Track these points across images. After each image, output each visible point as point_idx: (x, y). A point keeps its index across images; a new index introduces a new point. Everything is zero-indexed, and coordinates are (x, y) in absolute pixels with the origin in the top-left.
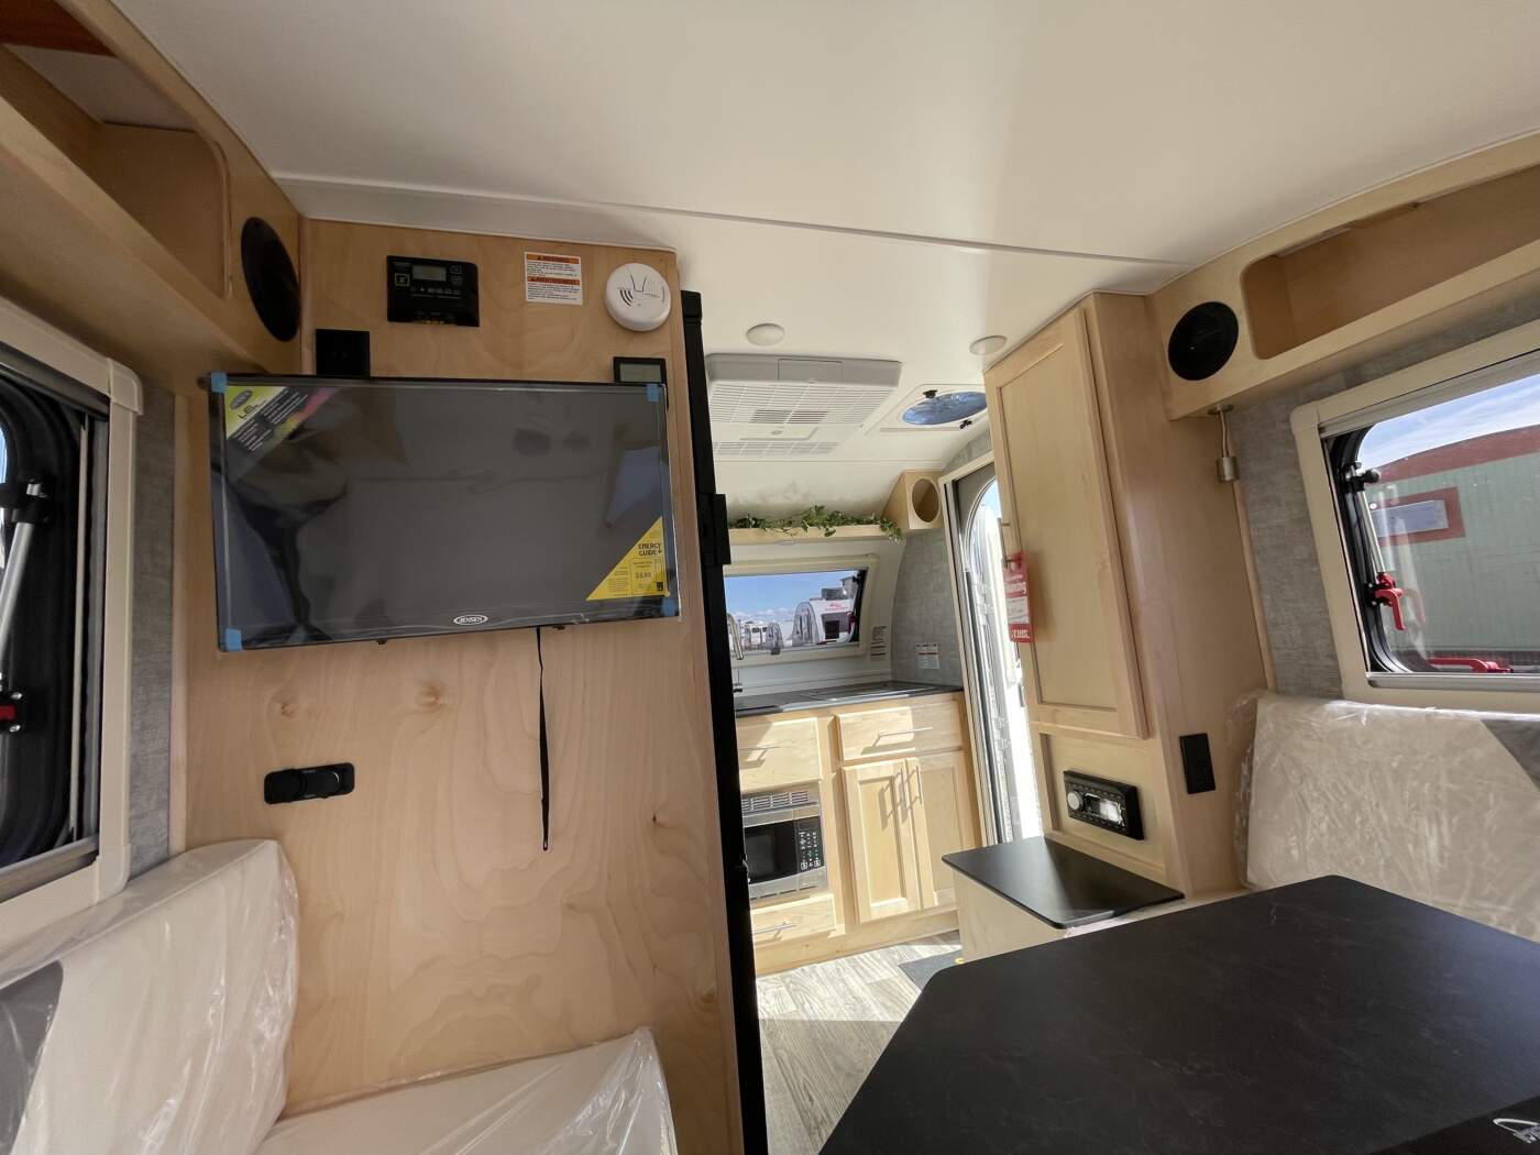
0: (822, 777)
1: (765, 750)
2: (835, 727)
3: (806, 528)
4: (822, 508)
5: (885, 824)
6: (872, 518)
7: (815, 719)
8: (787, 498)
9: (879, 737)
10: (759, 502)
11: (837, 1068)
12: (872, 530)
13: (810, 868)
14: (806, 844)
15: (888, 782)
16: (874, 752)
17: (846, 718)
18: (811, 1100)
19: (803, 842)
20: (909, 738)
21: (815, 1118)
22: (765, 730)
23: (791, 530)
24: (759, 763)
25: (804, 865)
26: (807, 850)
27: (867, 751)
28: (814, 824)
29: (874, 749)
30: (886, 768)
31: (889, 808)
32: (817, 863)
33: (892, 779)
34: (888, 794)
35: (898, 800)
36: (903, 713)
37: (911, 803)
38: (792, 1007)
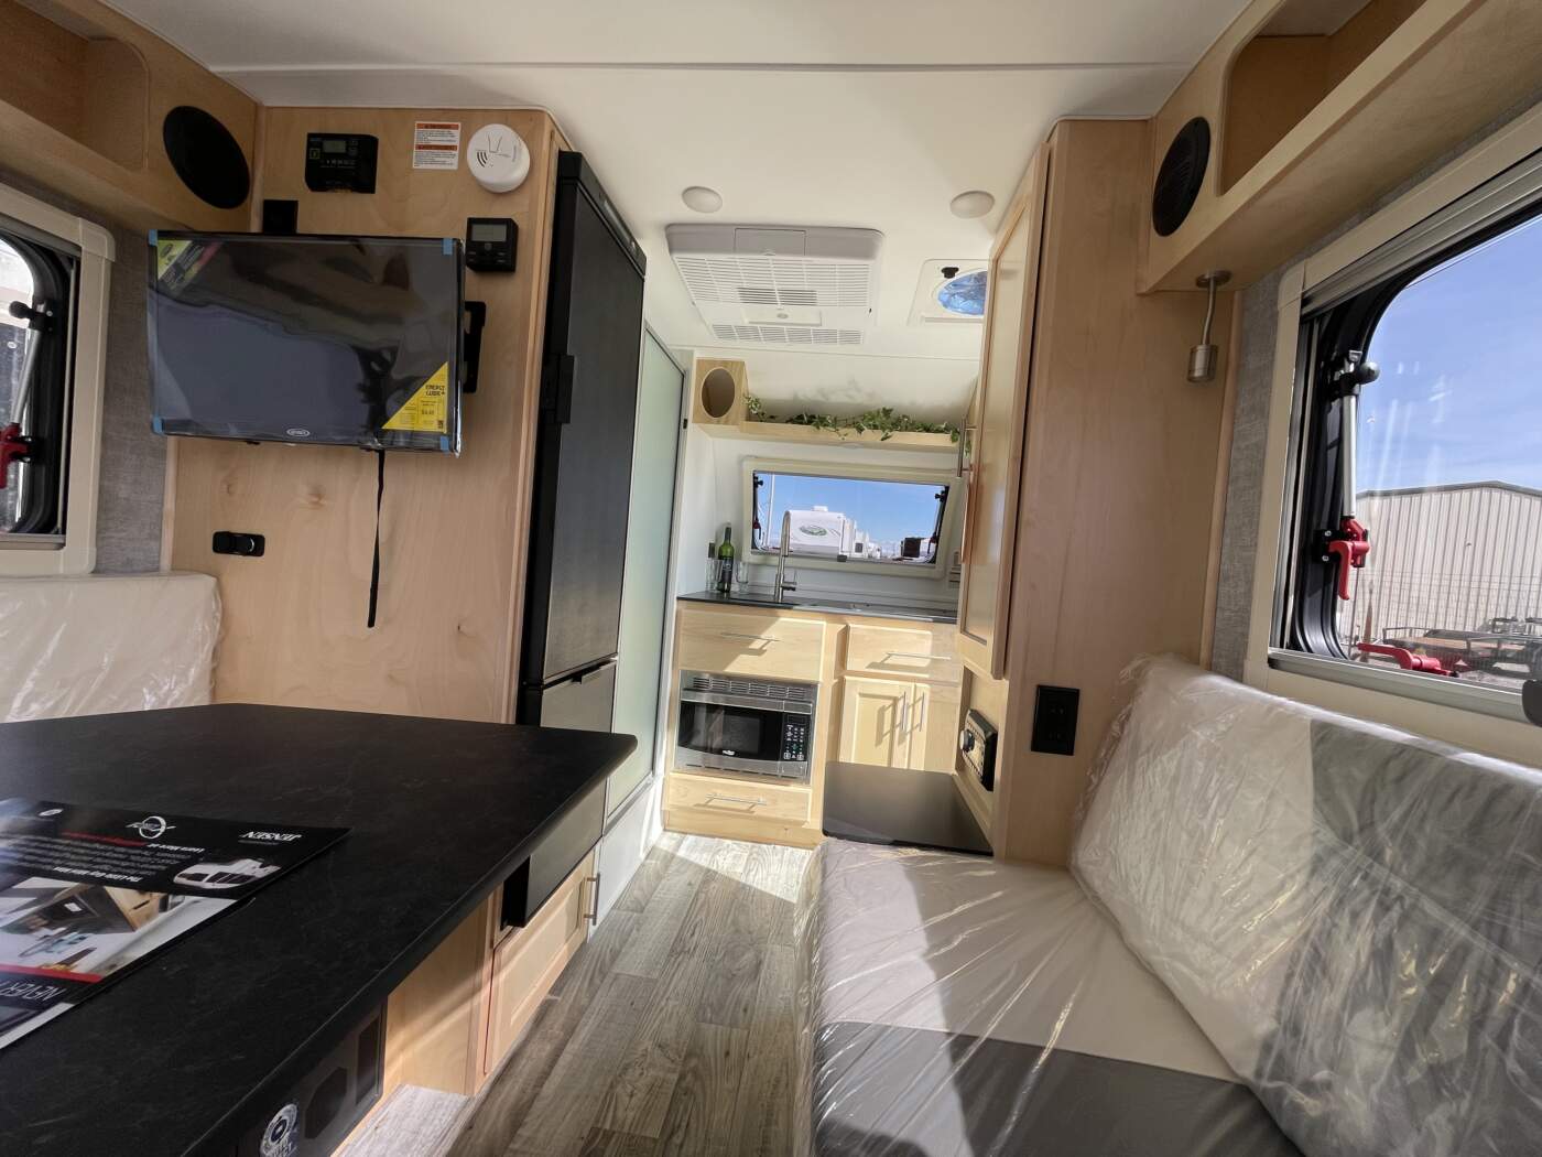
0: (821, 680)
1: (769, 641)
2: (844, 635)
3: (860, 430)
4: (891, 410)
5: (879, 741)
6: (943, 426)
7: (824, 623)
8: (850, 397)
9: (890, 655)
10: (820, 398)
11: (734, 922)
12: (942, 440)
13: (792, 760)
14: (791, 738)
15: (891, 702)
16: (879, 668)
17: (858, 627)
18: (693, 934)
19: (789, 734)
20: (924, 663)
21: (684, 947)
22: (772, 622)
23: (843, 431)
24: (760, 652)
25: (787, 755)
26: (792, 742)
27: (873, 665)
28: (805, 722)
29: (881, 665)
30: (893, 688)
31: (887, 728)
32: (800, 757)
33: (895, 700)
34: (888, 714)
35: (898, 722)
36: (923, 636)
37: (912, 729)
38: (740, 870)
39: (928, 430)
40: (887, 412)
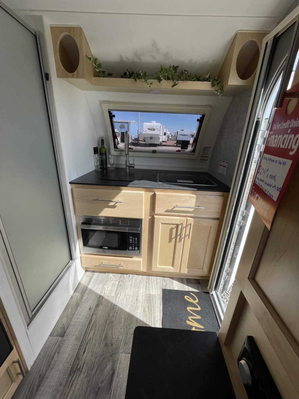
0: (143, 218)
1: (116, 203)
2: (154, 197)
3: (160, 80)
4: (177, 67)
5: (170, 241)
7: (143, 192)
9: (175, 207)
10: (136, 60)
13: (133, 250)
14: (132, 241)
15: (176, 226)
16: (170, 212)
17: (158, 193)
19: (131, 240)
20: (191, 210)
22: (119, 193)
23: (149, 81)
24: (114, 207)
25: (131, 248)
26: (132, 243)
27: (167, 211)
28: (138, 236)
29: (171, 211)
30: (176, 220)
31: (174, 235)
32: (136, 248)
33: (178, 225)
34: (174, 231)
35: (179, 234)
36: (192, 197)
37: (185, 236)
38: (113, 295)
39: (198, 80)
40: (175, 68)
